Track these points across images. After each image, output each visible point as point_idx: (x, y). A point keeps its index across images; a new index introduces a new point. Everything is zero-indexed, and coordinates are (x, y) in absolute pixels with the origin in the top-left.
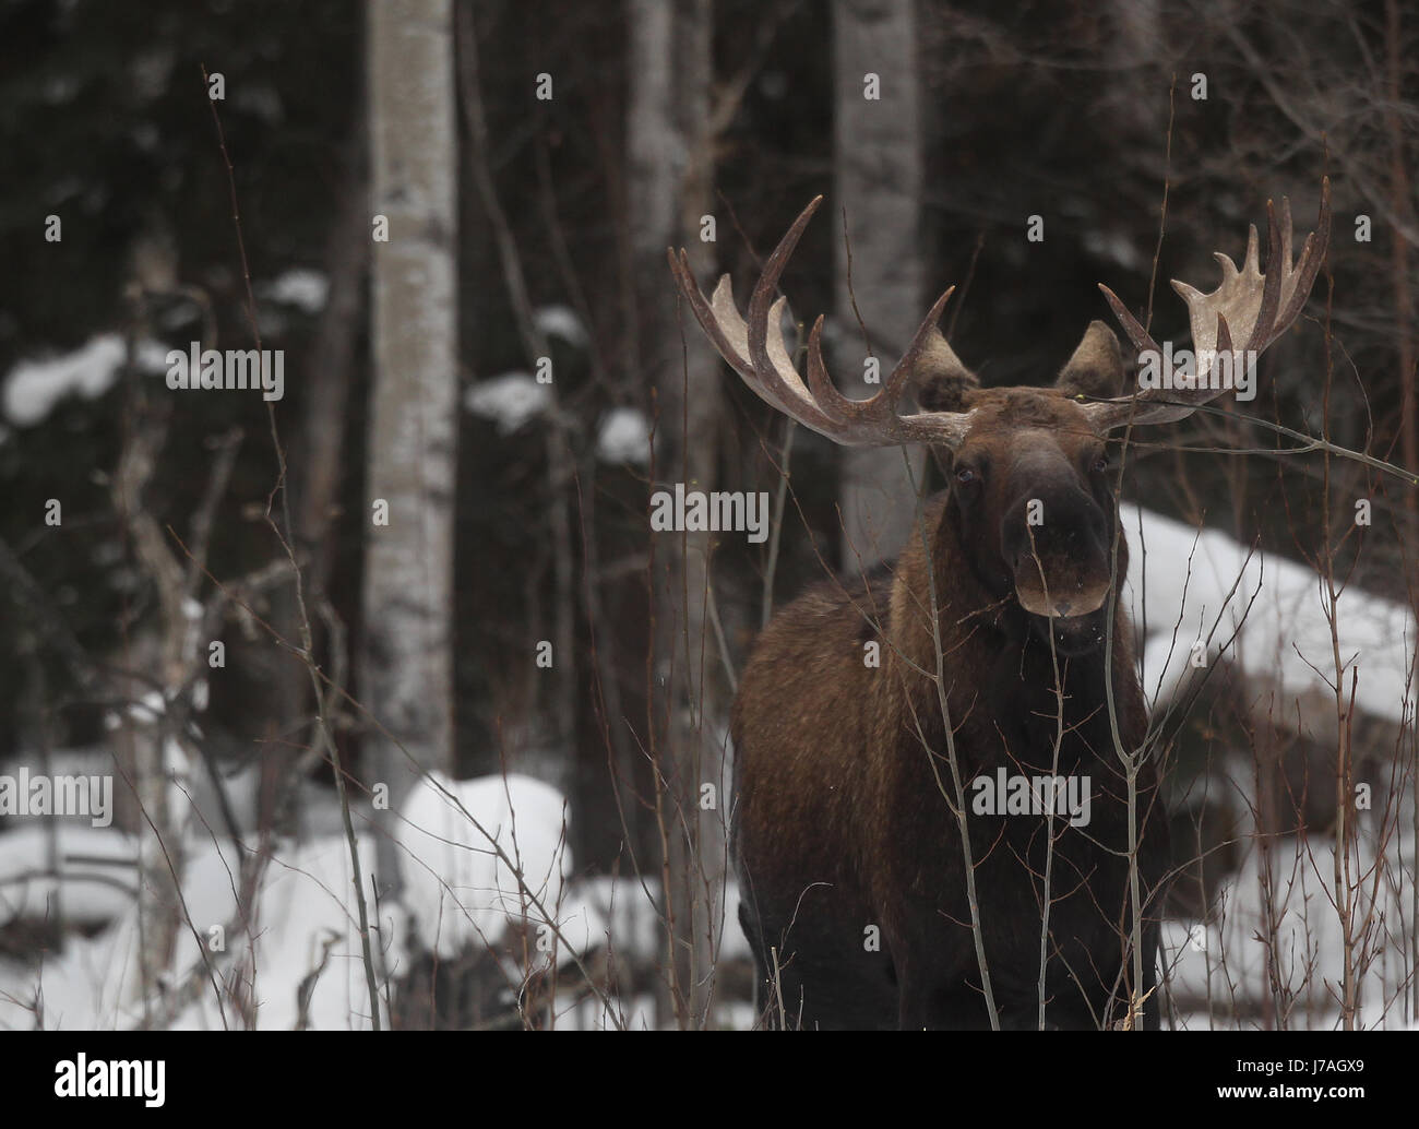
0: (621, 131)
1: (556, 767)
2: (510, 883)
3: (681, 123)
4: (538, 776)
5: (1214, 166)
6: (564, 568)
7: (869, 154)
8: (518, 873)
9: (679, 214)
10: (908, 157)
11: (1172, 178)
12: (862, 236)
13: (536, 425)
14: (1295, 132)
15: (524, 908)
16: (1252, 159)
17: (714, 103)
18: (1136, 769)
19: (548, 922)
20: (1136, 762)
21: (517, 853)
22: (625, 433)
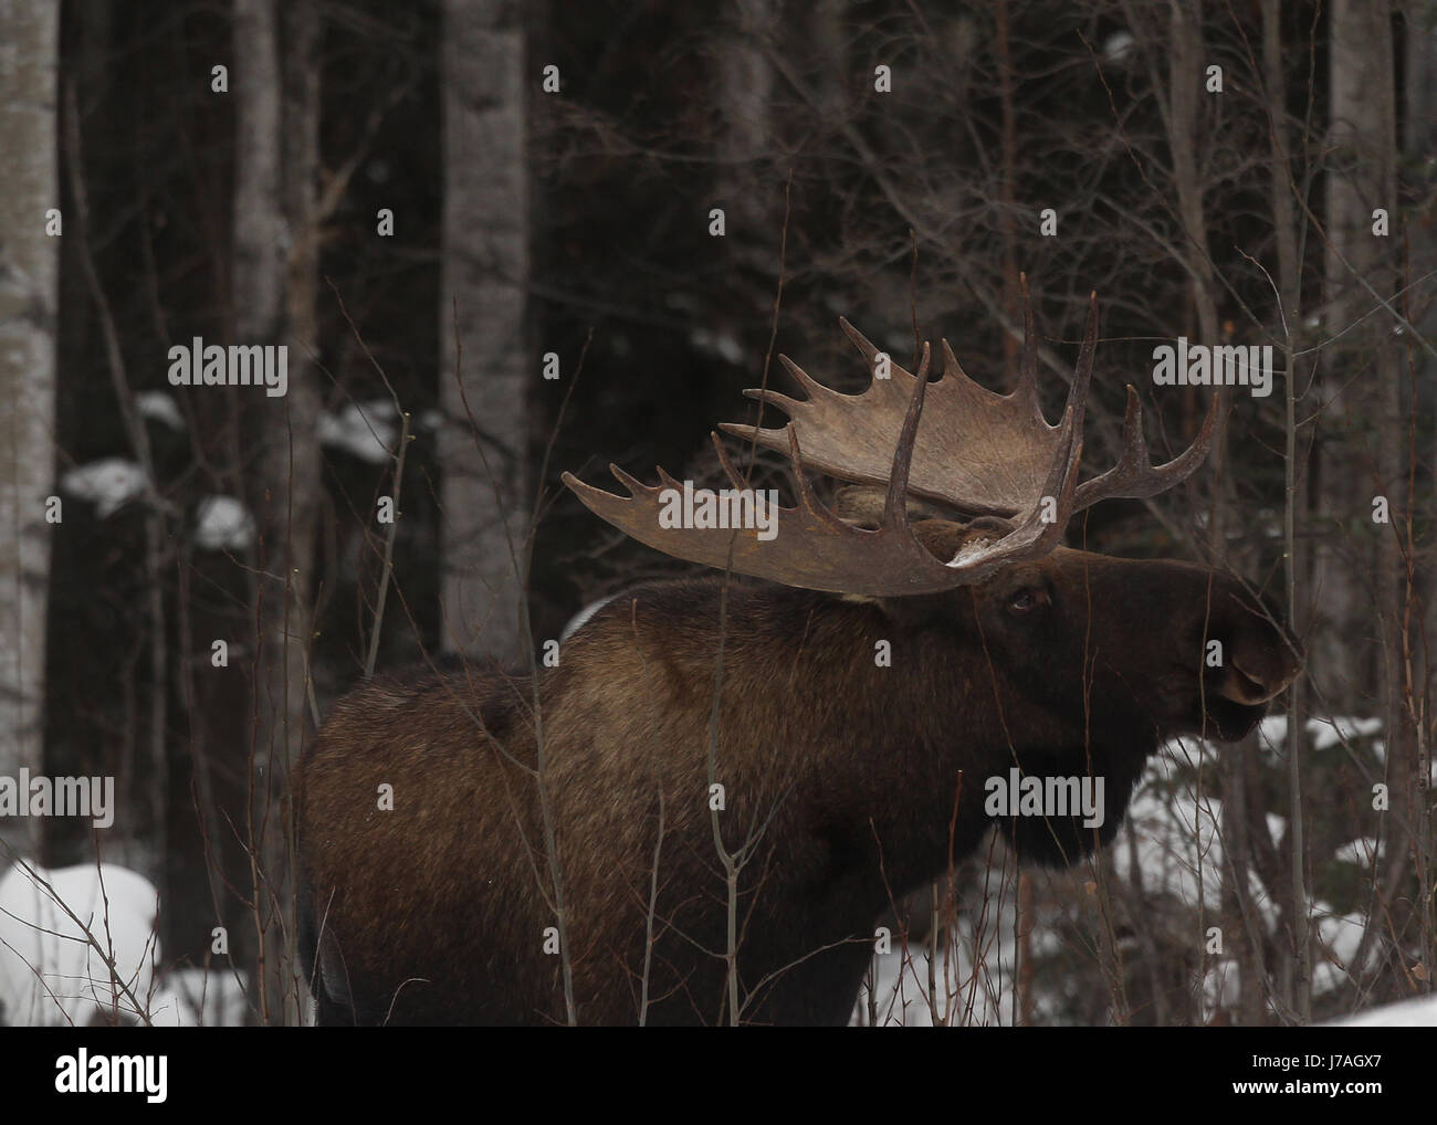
0: (227, 215)
1: (140, 855)
2: (101, 971)
3: (287, 209)
4: (128, 865)
5: (822, 263)
6: (159, 656)
7: (477, 243)
8: (110, 962)
9: (283, 299)
10: (515, 247)
11: (783, 274)
12: (465, 327)
13: (133, 509)
14: (905, 229)
15: (116, 997)
16: (864, 257)
17: (321, 188)
18: (737, 871)
19: (139, 1011)
20: (737, 863)
21: (110, 941)
22: (223, 519)
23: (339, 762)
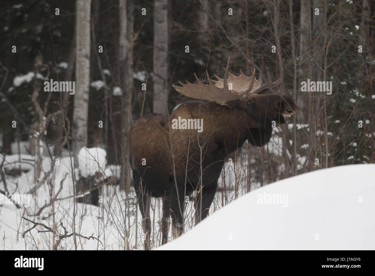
0: (118, 40)
1: (104, 146)
2: (97, 165)
3: (128, 39)
4: (102, 148)
5: (217, 49)
6: (107, 113)
7: (159, 45)
8: (98, 164)
9: (127, 54)
10: (166, 46)
11: (210, 50)
12: (157, 59)
13: (102, 89)
14: (230, 43)
15: (99, 170)
16: (223, 48)
17: (134, 36)
18: (202, 149)
19: (103, 172)
20: (202, 148)
21: (98, 160)
22: (117, 91)
23: (136, 131)
